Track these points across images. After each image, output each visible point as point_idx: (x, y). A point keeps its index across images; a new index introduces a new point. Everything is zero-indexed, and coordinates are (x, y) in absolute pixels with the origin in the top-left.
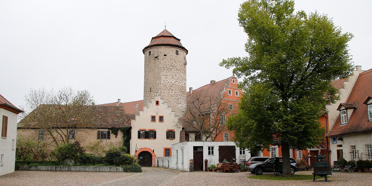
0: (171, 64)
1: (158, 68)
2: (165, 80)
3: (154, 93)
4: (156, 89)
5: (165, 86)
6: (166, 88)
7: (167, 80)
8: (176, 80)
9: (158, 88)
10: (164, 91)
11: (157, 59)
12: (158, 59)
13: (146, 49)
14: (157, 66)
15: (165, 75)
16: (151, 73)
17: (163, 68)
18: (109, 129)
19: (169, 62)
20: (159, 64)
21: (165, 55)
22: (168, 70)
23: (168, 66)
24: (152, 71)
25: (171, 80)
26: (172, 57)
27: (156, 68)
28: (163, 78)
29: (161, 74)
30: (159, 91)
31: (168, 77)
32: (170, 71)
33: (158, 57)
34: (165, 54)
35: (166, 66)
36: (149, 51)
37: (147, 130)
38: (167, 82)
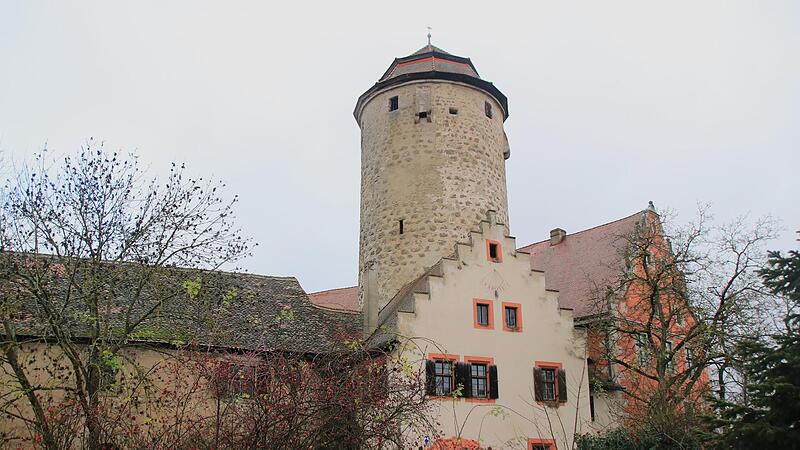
0: (473, 143)
1: (430, 152)
2: (458, 195)
3: (416, 236)
4: (422, 224)
5: (458, 215)
6: (463, 221)
7: (462, 196)
8: (491, 198)
9: (432, 220)
10: (455, 233)
11: (424, 120)
12: (429, 121)
13: (380, 89)
14: (428, 144)
15: (457, 178)
16: (403, 167)
17: (448, 152)
18: (264, 355)
19: (468, 135)
20: (432, 139)
21: (453, 112)
22: (465, 160)
23: (465, 148)
24: (404, 163)
25: (477, 197)
26: (474, 121)
27: (422, 150)
28: (448, 185)
29: (442, 171)
30: (438, 231)
31: (466, 183)
32: (471, 165)
33: (430, 113)
34: (455, 107)
35: (460, 148)
36: (392, 95)
37: (462, 360)
38: (463, 200)
